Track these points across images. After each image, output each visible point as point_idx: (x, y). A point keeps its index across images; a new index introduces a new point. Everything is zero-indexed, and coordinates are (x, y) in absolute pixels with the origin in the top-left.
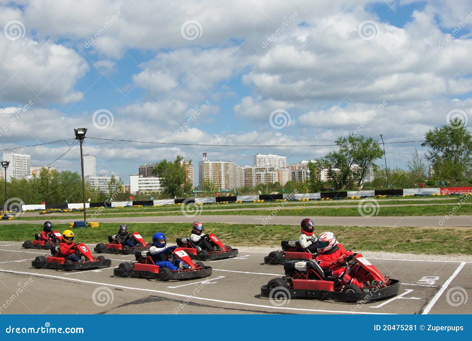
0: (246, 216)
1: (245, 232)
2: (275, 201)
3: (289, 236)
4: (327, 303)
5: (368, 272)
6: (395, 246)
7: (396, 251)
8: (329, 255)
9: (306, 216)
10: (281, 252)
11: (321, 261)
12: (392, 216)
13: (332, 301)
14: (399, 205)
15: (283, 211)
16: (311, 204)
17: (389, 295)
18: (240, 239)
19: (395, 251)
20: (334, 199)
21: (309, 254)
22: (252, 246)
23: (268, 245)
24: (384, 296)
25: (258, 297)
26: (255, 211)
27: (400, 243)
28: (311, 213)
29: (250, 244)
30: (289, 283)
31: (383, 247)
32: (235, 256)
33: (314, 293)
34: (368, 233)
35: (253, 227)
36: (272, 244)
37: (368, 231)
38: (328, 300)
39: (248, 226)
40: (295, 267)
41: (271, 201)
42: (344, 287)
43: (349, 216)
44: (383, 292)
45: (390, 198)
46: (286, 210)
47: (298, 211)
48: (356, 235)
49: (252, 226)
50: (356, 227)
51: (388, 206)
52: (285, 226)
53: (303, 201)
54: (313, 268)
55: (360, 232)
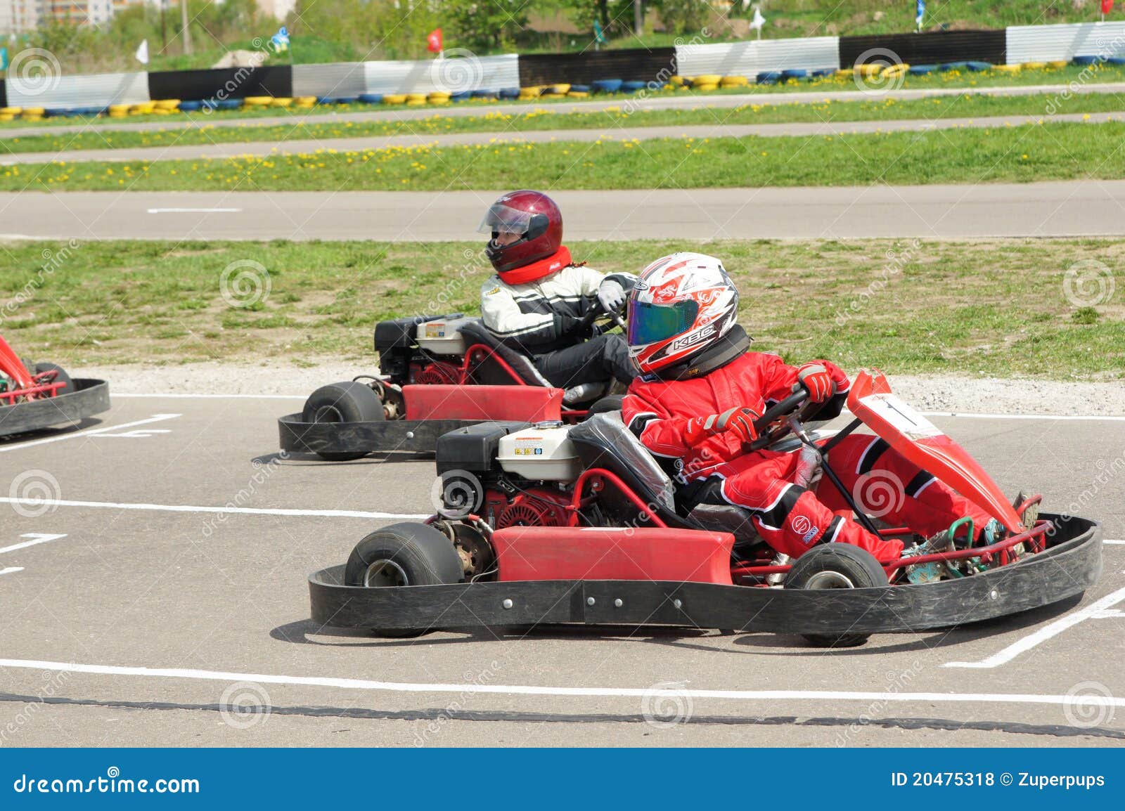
0: (89, 195)
1: (117, 281)
2: (243, 105)
3: (392, 302)
4: (697, 652)
5: (922, 472)
6: (1017, 345)
7: (1030, 371)
8: (700, 387)
9: (453, 189)
10: (376, 388)
11: (651, 417)
12: (960, 179)
13: (728, 642)
14: (996, 122)
15: (310, 161)
16: (467, 119)
17: (1046, 602)
18: (92, 323)
19: (1021, 369)
20: (596, 90)
21: (542, 394)
22: (182, 363)
23: (272, 355)
24: (1019, 604)
25: (292, 633)
26: (138, 167)
27: (1041, 329)
28: (481, 174)
29: (162, 352)
30: (466, 549)
31: (948, 353)
32: (87, 423)
33: (619, 602)
34: (842, 278)
35: (156, 254)
36: (298, 347)
37: (840, 263)
38: (698, 634)
39: (125, 250)
40: (502, 457)
41: (219, 108)
42: (784, 560)
43: (709, 185)
44: (1015, 582)
45: (931, 81)
46: (326, 157)
47: (400, 160)
48: (778, 291)
49: (145, 250)
50: (767, 242)
51: (930, 125)
52: (350, 246)
53: (419, 107)
54: (609, 463)
55: (800, 272)
